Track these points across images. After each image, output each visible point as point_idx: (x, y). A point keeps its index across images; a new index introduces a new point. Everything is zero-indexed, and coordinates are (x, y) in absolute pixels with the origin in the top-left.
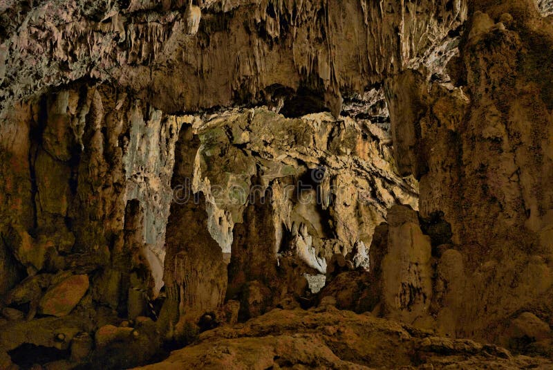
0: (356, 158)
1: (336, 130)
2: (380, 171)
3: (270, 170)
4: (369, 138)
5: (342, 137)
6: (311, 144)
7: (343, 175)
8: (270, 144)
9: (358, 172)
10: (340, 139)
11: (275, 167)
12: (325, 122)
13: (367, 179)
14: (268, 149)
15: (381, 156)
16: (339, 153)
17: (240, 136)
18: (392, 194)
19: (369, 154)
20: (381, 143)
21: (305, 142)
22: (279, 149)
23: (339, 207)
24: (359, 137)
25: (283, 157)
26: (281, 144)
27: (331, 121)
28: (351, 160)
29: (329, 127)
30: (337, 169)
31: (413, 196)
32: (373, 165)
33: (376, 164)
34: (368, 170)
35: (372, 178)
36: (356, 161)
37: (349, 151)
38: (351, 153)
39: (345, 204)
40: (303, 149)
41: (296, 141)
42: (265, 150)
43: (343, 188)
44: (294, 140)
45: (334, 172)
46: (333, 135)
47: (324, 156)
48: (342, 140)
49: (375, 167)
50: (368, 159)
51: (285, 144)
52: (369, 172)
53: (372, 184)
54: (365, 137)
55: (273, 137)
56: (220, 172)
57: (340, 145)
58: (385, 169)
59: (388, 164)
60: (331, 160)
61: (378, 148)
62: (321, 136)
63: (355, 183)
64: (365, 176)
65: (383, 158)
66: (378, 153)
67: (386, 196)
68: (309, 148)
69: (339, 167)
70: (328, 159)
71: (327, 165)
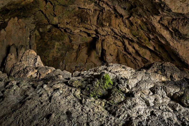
0: (112, 28)
1: (101, 13)
2: (125, 34)
3: (75, 39)
4: (118, 16)
5: (104, 17)
6: (89, 22)
7: (108, 39)
8: (69, 24)
9: (115, 37)
10: (103, 18)
11: (77, 38)
12: (95, 10)
13: (121, 41)
14: (68, 26)
15: (125, 26)
16: (103, 26)
17: (53, 20)
18: (134, 48)
19: (118, 25)
20: (124, 18)
21: (86, 21)
22: (74, 26)
23: (108, 56)
24: (113, 17)
25: (77, 31)
26: (74, 23)
27: (99, 9)
28: (110, 30)
29: (98, 12)
30: (104, 36)
31: (145, 49)
32: (121, 31)
33: (122, 30)
34: (120, 35)
35: (123, 40)
36: (112, 30)
37: (108, 25)
38: (109, 25)
39: (111, 55)
40: (86, 25)
41: (81, 21)
42: (67, 27)
43: (109, 46)
44: (80, 21)
45: (103, 38)
46: (99, 16)
47: (97, 29)
48: (104, 18)
49: (122, 32)
50: (118, 28)
51: (76, 23)
52: (120, 36)
53: (123, 43)
54: (116, 16)
55: (70, 20)
56: (49, 40)
57: (103, 21)
58: (127, 33)
59: (129, 30)
60: (100, 30)
61: (123, 22)
62: (93, 18)
63: (115, 43)
64: (119, 39)
65: (126, 27)
66: (123, 24)
67: (131, 49)
68: (88, 24)
69: (105, 35)
70: (98, 30)
71: (99, 34)
